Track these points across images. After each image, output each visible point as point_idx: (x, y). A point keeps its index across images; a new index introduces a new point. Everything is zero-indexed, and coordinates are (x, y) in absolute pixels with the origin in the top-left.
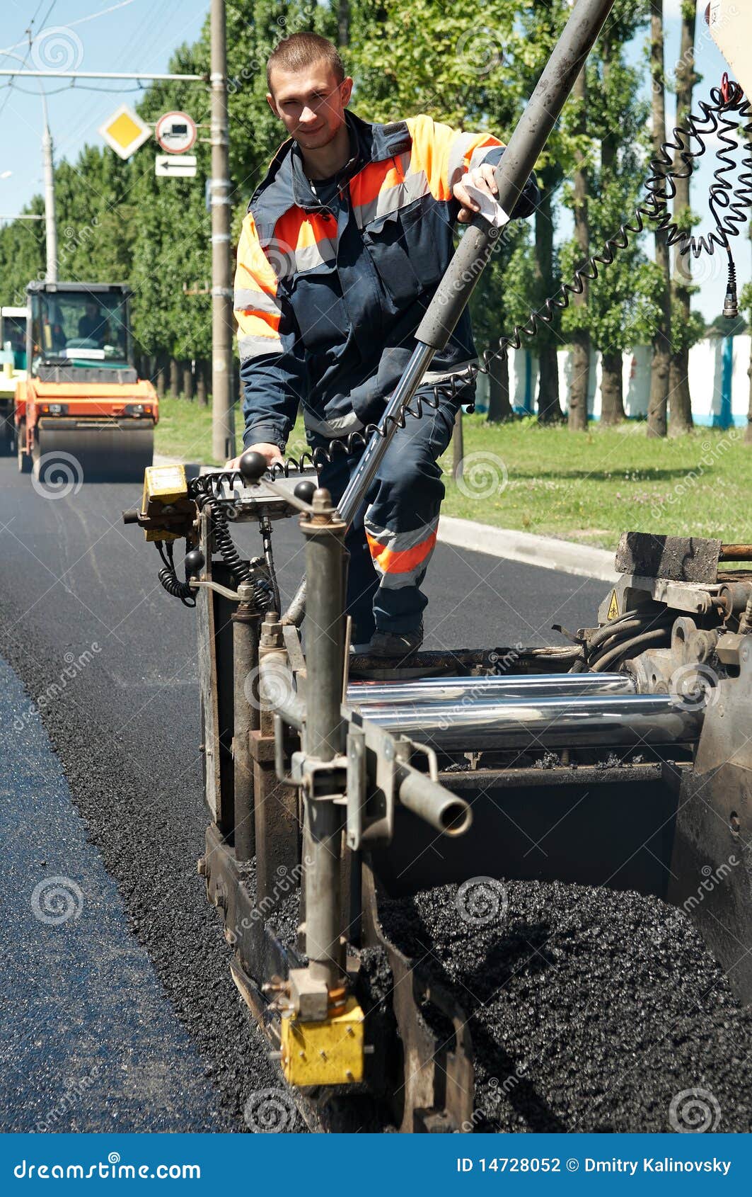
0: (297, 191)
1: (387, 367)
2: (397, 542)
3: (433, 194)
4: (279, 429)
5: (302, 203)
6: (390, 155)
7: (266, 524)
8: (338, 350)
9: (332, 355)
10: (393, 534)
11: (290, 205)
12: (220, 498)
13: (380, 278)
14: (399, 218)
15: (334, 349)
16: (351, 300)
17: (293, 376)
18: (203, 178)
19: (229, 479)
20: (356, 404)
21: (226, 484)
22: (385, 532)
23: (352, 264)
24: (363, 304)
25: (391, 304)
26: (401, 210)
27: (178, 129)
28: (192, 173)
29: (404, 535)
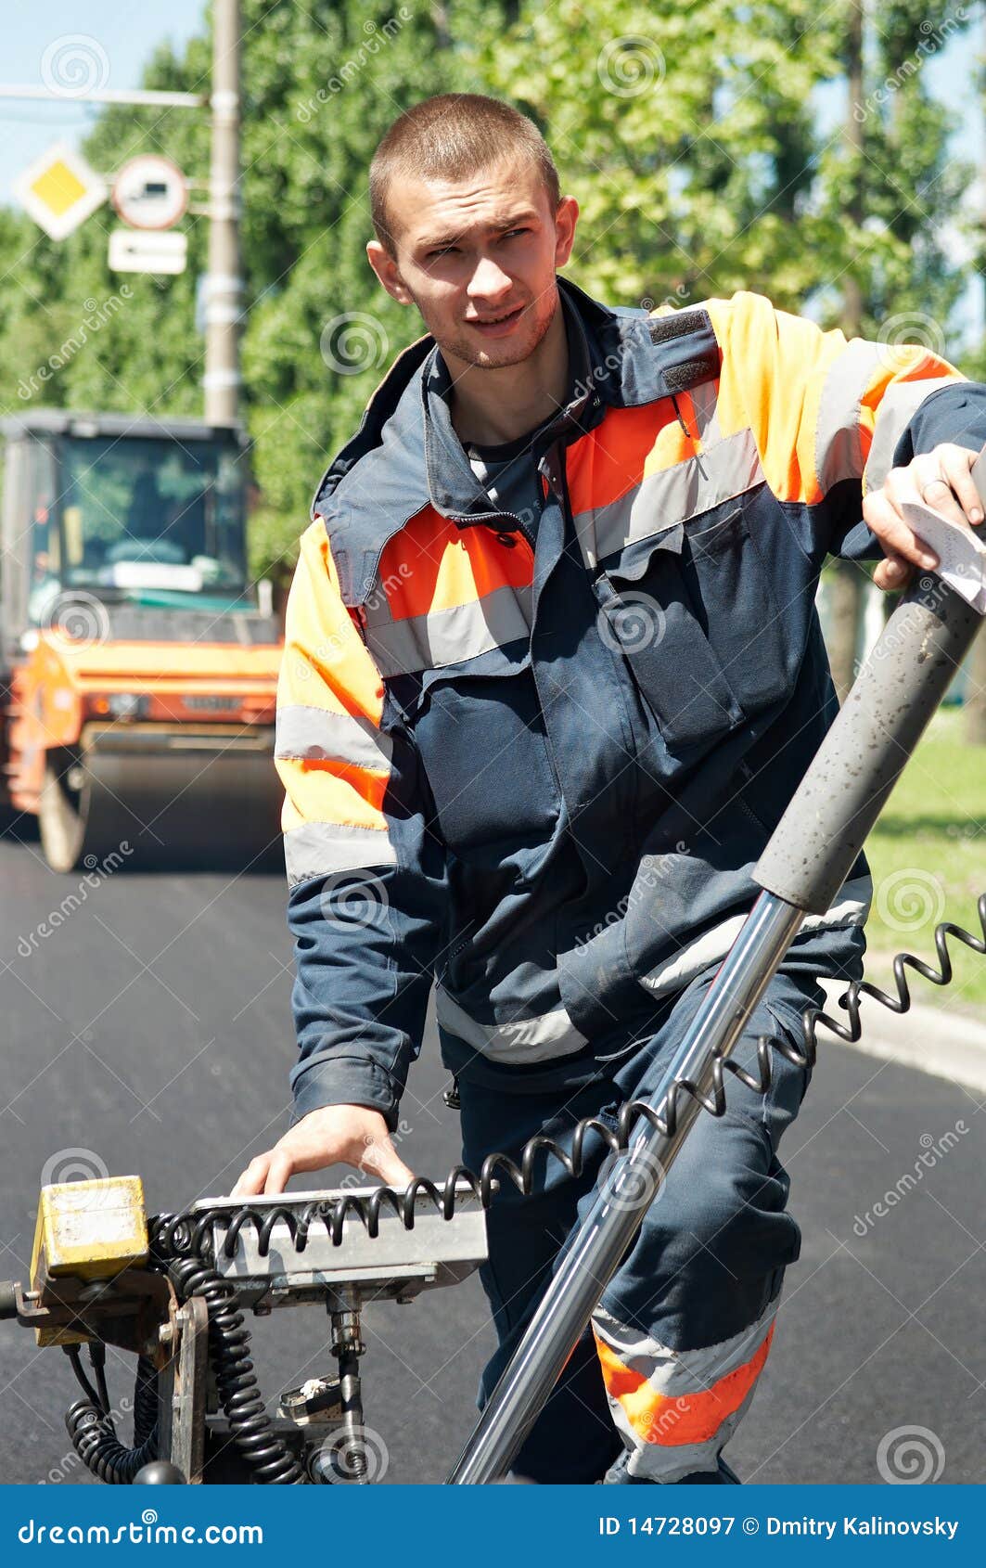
0: (436, 475)
1: (650, 904)
2: (677, 1374)
3: (773, 487)
4: (384, 1069)
5: (448, 503)
6: (666, 391)
7: (349, 1332)
8: (531, 859)
9: (515, 869)
10: (667, 1352)
11: (419, 506)
12: (232, 1271)
13: (636, 689)
14: (686, 544)
15: (519, 858)
16: (564, 740)
17: (418, 923)
18: (196, 267)
19: (259, 1223)
20: (571, 991)
21: (250, 1235)
22: (647, 1346)
23: (569, 652)
24: (593, 751)
25: (662, 749)
26: (691, 523)
27: (156, 189)
28: (176, 265)
29: (695, 1355)
